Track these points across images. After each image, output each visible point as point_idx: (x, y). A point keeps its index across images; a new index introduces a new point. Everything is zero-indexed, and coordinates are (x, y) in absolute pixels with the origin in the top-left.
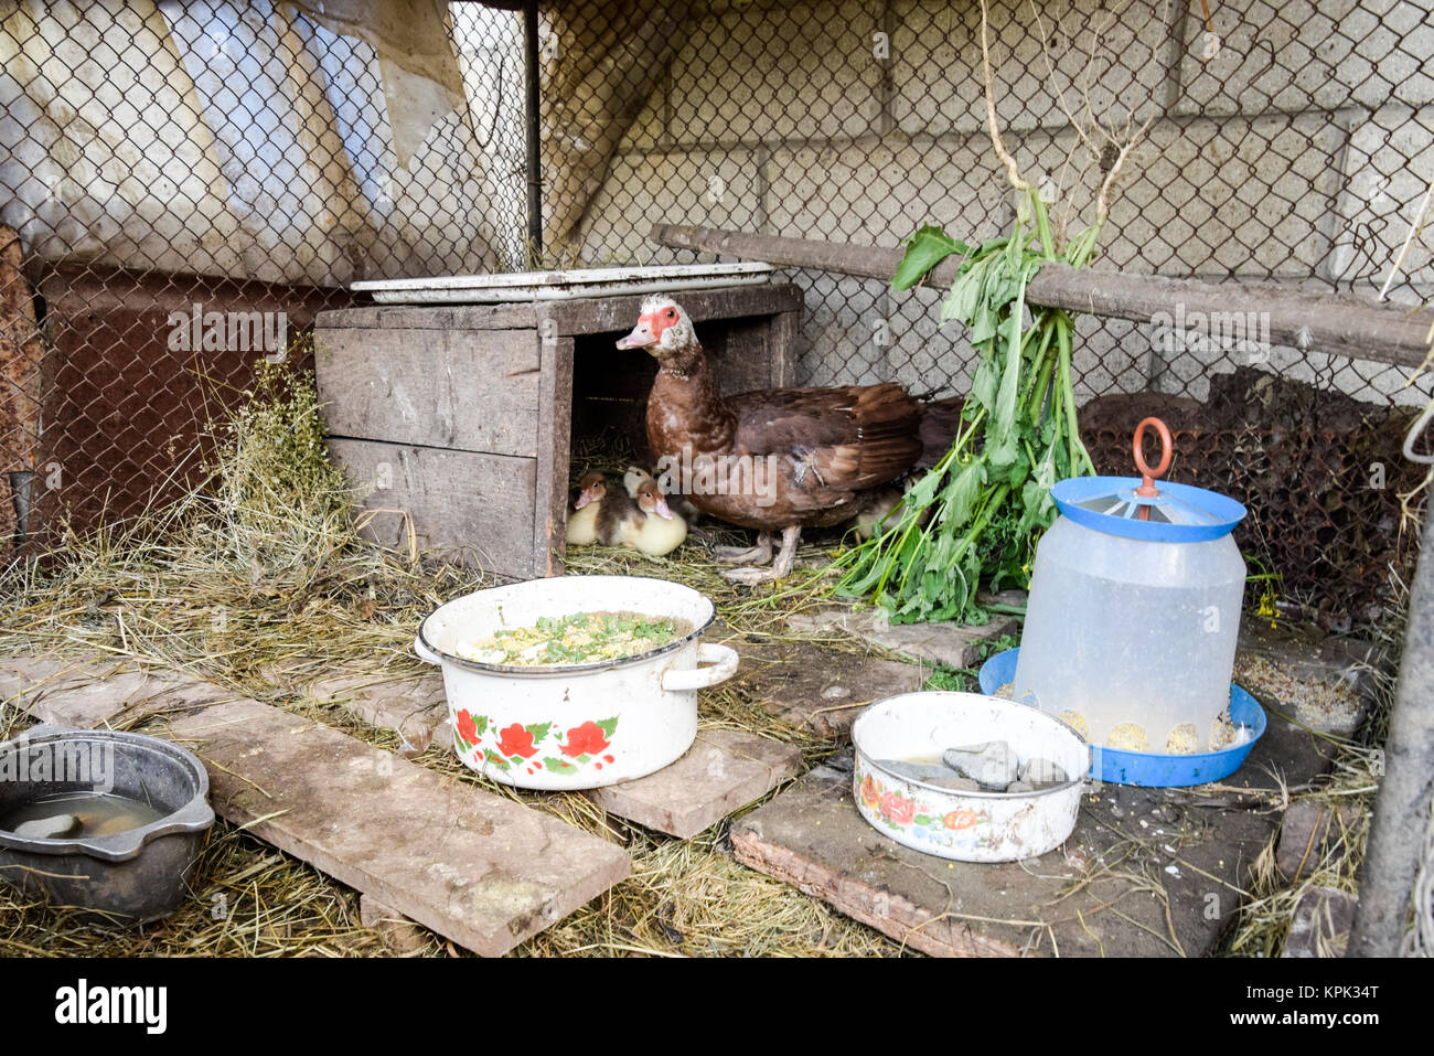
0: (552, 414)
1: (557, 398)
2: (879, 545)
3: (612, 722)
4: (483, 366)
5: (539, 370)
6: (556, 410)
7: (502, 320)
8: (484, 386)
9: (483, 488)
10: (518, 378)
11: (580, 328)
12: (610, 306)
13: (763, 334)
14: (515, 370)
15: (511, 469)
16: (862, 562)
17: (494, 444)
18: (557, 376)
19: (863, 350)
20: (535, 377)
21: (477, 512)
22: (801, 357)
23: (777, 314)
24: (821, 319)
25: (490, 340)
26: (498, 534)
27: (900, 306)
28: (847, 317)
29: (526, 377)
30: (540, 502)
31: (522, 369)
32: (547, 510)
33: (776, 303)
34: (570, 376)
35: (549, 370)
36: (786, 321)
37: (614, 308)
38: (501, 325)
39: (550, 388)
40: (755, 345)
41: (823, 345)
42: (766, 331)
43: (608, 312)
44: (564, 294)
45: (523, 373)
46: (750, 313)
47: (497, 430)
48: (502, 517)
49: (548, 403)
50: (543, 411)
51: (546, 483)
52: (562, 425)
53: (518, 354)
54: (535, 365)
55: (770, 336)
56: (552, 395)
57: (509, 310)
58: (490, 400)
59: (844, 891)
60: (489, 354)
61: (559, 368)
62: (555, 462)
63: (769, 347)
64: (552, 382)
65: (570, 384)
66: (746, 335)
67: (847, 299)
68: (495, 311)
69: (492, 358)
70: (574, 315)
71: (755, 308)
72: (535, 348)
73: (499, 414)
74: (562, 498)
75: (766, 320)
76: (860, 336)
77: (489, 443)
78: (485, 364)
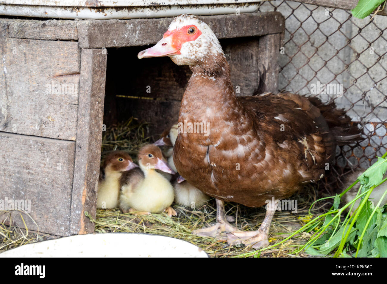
0: (89, 107)
1: (93, 96)
2: (339, 214)
4: (34, 67)
5: (79, 73)
6: (92, 105)
7: (50, 32)
8: (35, 84)
9: (31, 164)
10: (62, 79)
11: (112, 42)
12: (135, 26)
13: (252, 50)
14: (60, 72)
15: (54, 149)
16: (326, 226)
17: (41, 129)
18: (93, 78)
19: (330, 64)
20: (76, 78)
21: (24, 182)
22: (282, 69)
23: (263, 36)
24: (299, 40)
25: (40, 48)
26: (42, 200)
27: (360, 30)
28: (318, 38)
29: (69, 78)
30: (77, 175)
31: (65, 72)
32: (82, 182)
33: (263, 27)
34: (104, 79)
35: (86, 74)
36: (270, 41)
37: (139, 28)
38: (49, 36)
39: (87, 88)
40: (246, 59)
41: (299, 60)
42: (255, 48)
43: (134, 31)
44: (100, 15)
45: (67, 75)
46: (243, 34)
47: (44, 119)
48: (46, 186)
49: (86, 100)
50: (82, 105)
51: (82, 161)
52: (96, 117)
53: (62, 60)
54: (76, 69)
55: (258, 53)
56: (89, 93)
57: (56, 25)
58: (39, 94)
60: (39, 59)
61: (95, 72)
62: (90, 144)
63: (257, 60)
64: (89, 83)
65: (104, 85)
66: (239, 51)
67: (319, 25)
68: (44, 25)
69: (41, 62)
70: (108, 32)
71: (247, 31)
72: (76, 56)
73: (46, 106)
74: (95, 172)
75: (256, 40)
76: (329, 53)
77: (37, 128)
78: (36, 67)
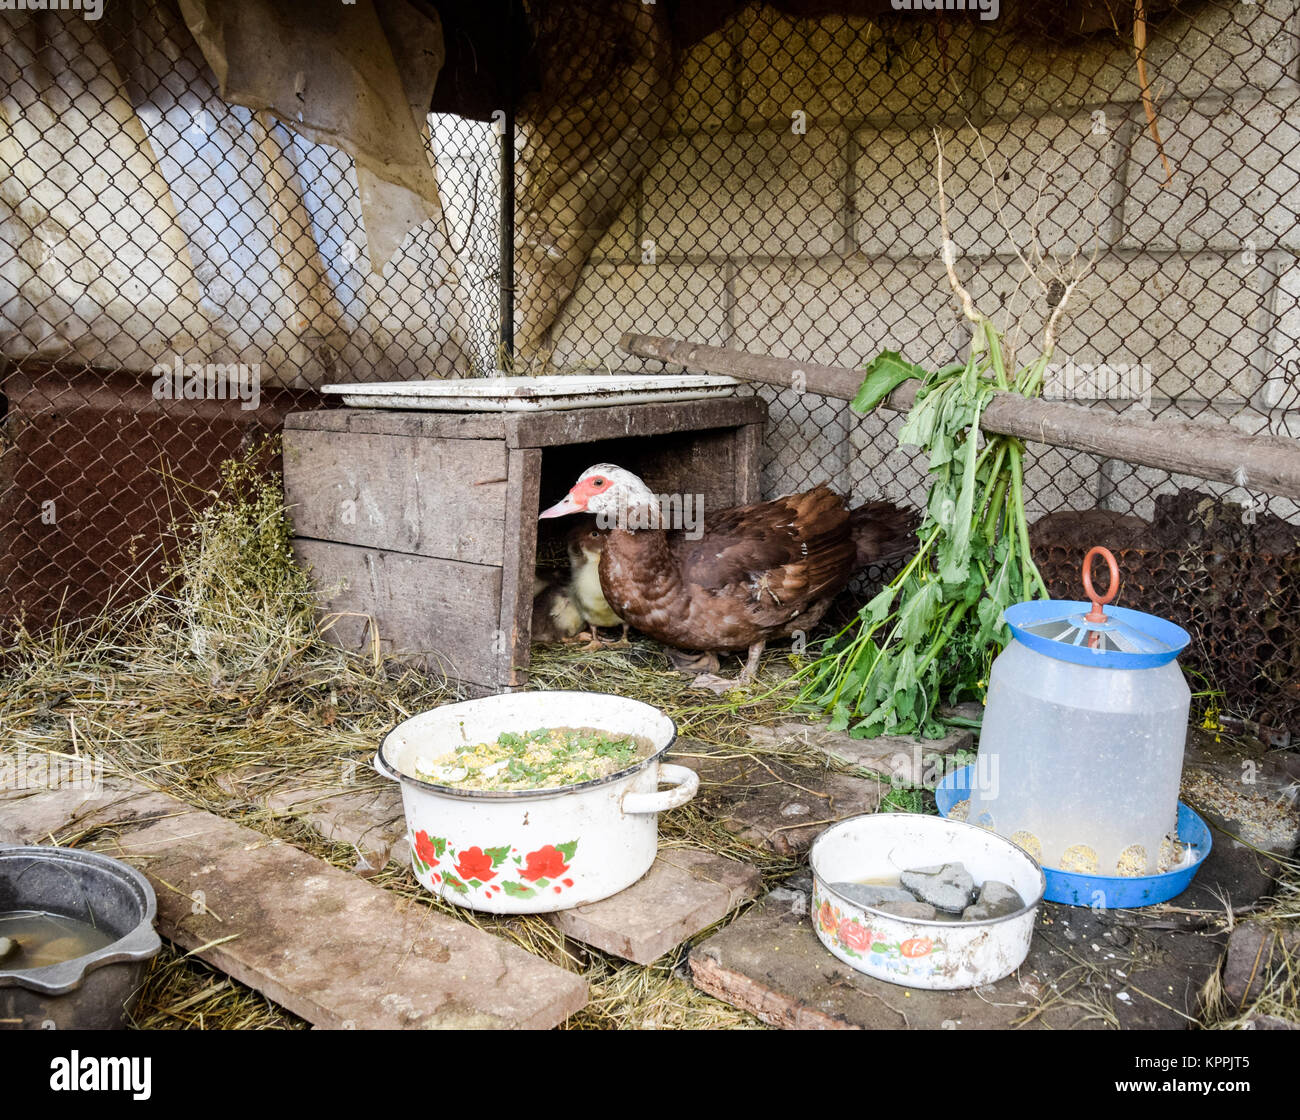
0: (518, 523)
1: (524, 508)
2: (838, 660)
3: (571, 847)
4: (451, 474)
5: (506, 480)
6: (523, 520)
7: (470, 430)
8: (452, 494)
9: (448, 595)
10: (486, 487)
11: (549, 440)
12: (577, 419)
13: (728, 444)
14: (482, 480)
15: (476, 577)
16: (821, 675)
17: (460, 551)
18: (524, 486)
19: (825, 463)
20: (503, 487)
21: (441, 618)
22: (765, 467)
23: (742, 426)
24: (785, 429)
25: (459, 450)
26: (462, 641)
27: (861, 421)
28: (810, 429)
29: (493, 487)
30: (505, 611)
31: (489, 479)
32: (511, 619)
33: (741, 416)
34: (537, 487)
35: (516, 480)
36: (750, 433)
37: (582, 420)
38: (470, 435)
39: (517, 498)
40: (720, 455)
41: (786, 456)
42: (731, 442)
43: (577, 424)
44: (533, 406)
45: (491, 482)
46: (717, 424)
47: (464, 539)
48: (467, 624)
49: (514, 514)
50: (509, 522)
51: (511, 592)
52: (529, 535)
53: (485, 464)
54: (502, 475)
55: (735, 447)
56: (519, 505)
57: (478, 421)
58: (457, 507)
59: (802, 1020)
60: (457, 463)
61: (526, 479)
62: (520, 571)
63: (734, 457)
64: (519, 493)
65: (537, 494)
66: (711, 445)
67: (810, 412)
68: (464, 421)
69: (460, 467)
70: (543, 427)
71: (720, 420)
72: (503, 458)
73: (466, 522)
74: (527, 607)
75: (732, 431)
76: (823, 446)
77: (455, 550)
78: (453, 473)
